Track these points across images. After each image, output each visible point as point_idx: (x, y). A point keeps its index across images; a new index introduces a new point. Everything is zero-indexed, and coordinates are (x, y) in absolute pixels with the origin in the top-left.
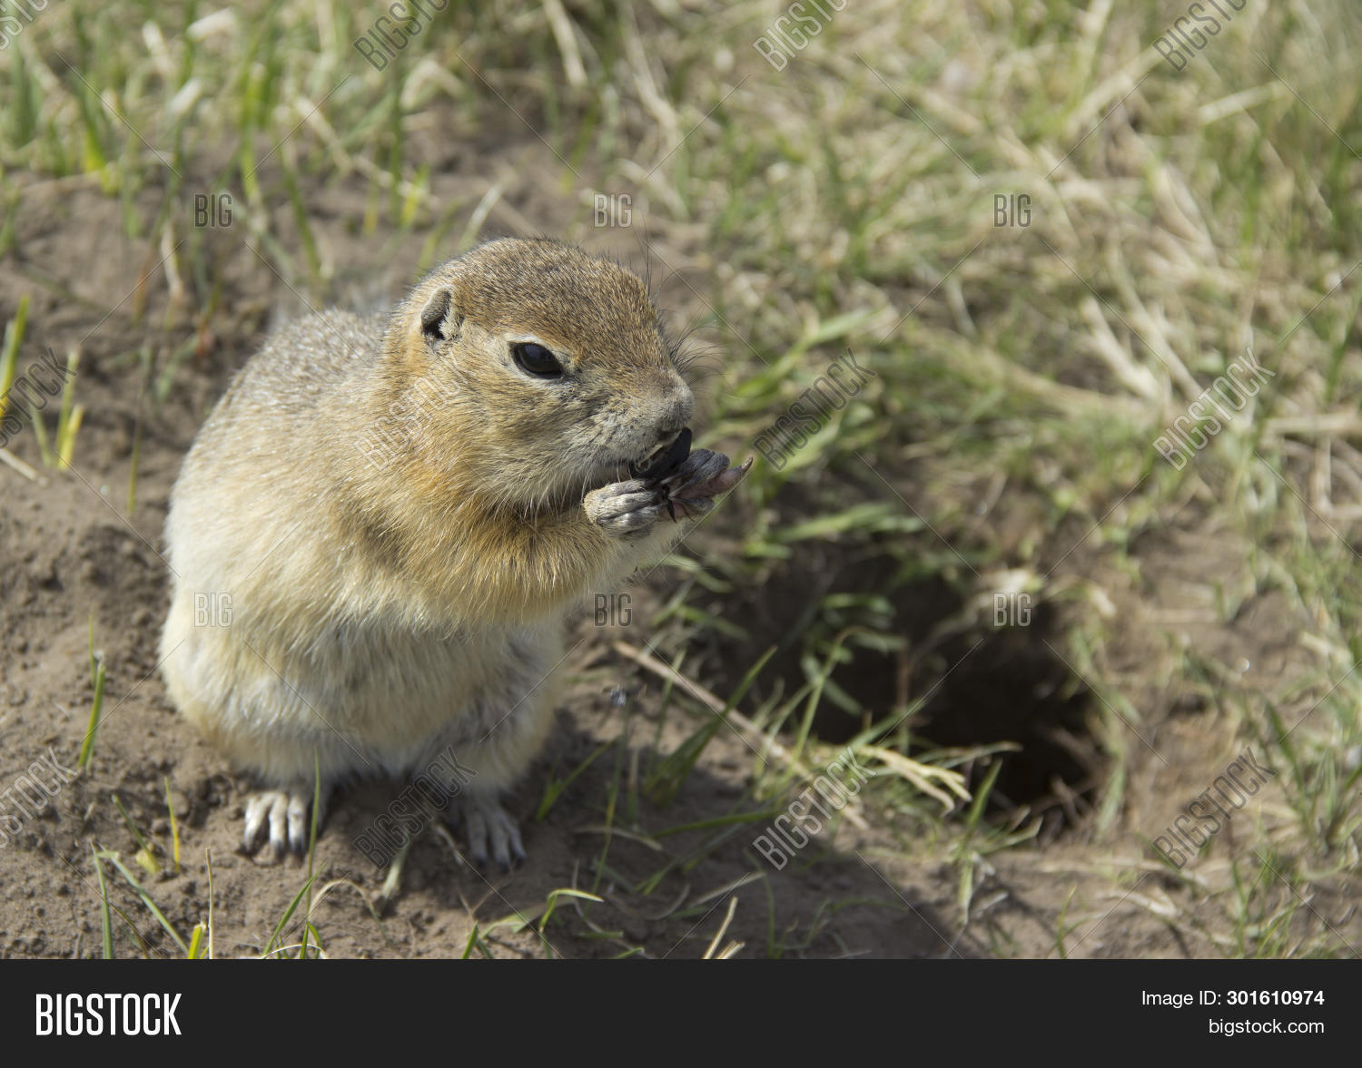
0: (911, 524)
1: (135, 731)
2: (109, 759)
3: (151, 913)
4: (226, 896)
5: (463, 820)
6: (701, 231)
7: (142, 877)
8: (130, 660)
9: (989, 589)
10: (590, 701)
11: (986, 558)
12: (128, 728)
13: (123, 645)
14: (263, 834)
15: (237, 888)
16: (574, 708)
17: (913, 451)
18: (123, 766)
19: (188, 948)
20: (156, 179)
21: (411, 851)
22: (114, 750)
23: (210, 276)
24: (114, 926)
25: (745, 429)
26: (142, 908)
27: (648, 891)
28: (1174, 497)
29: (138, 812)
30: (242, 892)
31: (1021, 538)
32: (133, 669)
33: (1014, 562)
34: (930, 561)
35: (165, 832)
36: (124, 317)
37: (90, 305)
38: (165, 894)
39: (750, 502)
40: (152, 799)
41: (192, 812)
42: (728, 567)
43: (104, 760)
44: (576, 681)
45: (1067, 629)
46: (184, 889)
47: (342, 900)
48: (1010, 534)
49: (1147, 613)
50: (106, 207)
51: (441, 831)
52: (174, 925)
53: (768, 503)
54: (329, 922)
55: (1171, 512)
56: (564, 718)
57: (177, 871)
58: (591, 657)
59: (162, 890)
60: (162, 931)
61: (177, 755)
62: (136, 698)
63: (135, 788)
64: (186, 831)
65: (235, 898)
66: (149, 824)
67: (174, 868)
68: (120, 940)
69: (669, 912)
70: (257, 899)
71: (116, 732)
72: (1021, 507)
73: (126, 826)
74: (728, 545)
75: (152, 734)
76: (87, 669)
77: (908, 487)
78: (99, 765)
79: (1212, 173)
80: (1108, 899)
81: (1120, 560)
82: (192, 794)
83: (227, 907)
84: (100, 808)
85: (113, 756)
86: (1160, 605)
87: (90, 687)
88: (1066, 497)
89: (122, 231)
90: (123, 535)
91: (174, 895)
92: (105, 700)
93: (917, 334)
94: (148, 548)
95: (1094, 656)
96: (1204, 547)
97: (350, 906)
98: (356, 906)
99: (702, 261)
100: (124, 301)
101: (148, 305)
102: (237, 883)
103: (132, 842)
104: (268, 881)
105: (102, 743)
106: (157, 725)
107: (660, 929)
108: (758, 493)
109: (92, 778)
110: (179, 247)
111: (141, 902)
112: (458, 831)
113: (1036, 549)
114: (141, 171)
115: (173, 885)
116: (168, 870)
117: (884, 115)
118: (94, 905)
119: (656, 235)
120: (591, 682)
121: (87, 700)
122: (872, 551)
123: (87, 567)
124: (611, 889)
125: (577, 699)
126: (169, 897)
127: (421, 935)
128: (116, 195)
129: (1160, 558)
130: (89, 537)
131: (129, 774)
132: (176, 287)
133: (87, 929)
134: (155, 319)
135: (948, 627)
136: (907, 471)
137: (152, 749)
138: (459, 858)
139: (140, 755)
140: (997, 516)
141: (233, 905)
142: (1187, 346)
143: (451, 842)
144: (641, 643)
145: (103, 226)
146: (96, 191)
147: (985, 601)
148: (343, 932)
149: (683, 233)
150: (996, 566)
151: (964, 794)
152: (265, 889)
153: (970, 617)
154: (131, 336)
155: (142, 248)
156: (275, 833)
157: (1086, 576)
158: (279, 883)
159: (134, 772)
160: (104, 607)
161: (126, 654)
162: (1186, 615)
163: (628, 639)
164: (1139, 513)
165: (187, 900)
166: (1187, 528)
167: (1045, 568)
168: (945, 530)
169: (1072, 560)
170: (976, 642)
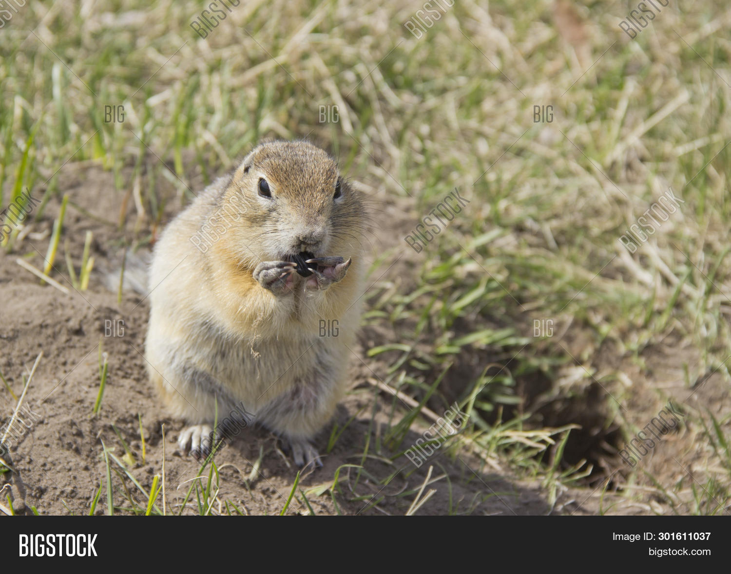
0: (524, 341)
1: (122, 399)
2: (109, 411)
3: (131, 481)
4: (169, 474)
5: (290, 448)
6: (413, 201)
7: (126, 466)
8: (119, 369)
9: (565, 376)
10: (356, 403)
11: (564, 361)
12: (119, 398)
13: (116, 363)
14: (188, 446)
15: (175, 470)
16: (347, 406)
17: (525, 307)
18: (116, 415)
19: (149, 495)
20: (130, 163)
21: (264, 459)
22: (110, 406)
23: (159, 208)
24: (113, 486)
25: (437, 288)
26: (127, 478)
27: (386, 484)
28: (663, 332)
29: (124, 437)
30: (177, 473)
31: (582, 351)
32: (120, 373)
33: (579, 362)
34: (534, 362)
35: (138, 447)
36: (113, 225)
37: (98, 219)
38: (138, 473)
39: (439, 327)
40: (131, 431)
41: (152, 438)
42: (428, 358)
43: (106, 411)
44: (349, 394)
45: (607, 397)
46: (147, 470)
47: (228, 479)
48: (576, 348)
49: (649, 385)
50: (105, 176)
51: (279, 452)
52: (144, 486)
53: (448, 328)
54: (222, 486)
55: (661, 338)
56: (341, 409)
57: (143, 463)
58: (356, 383)
59: (136, 472)
60: (136, 489)
61: (144, 411)
62: (122, 386)
63: (122, 426)
64: (148, 447)
65: (174, 476)
66: (129, 444)
67: (142, 462)
68: (115, 492)
69: (397, 493)
70: (185, 476)
71: (112, 399)
72: (582, 335)
73: (117, 443)
74: (428, 349)
75: (130, 401)
76: (98, 371)
77: (523, 326)
78: (104, 414)
79: (683, 179)
80: (628, 507)
81: (634, 359)
82: (152, 430)
83: (169, 480)
84: (104, 434)
85: (111, 410)
86: (655, 380)
87: (99, 379)
88: (606, 329)
89: (113, 186)
90: (115, 312)
91: (142, 474)
92: (107, 386)
93: (527, 252)
94: (128, 319)
95: (620, 408)
96: (680, 354)
97: (233, 482)
98: (235, 483)
99: (414, 215)
100: (114, 217)
101: (126, 221)
102: (174, 468)
103: (120, 451)
104: (191, 468)
105: (105, 403)
106: (133, 398)
107: (393, 501)
108: (443, 322)
109: (100, 419)
110: (142, 194)
111: (125, 476)
112: (288, 452)
113: (590, 357)
114: (124, 159)
115: (141, 470)
116: (139, 463)
117: (509, 155)
118: (102, 475)
119: (390, 203)
120: (356, 395)
121: (97, 385)
122: (504, 356)
123: (97, 324)
124: (367, 482)
125: (349, 402)
126: (140, 475)
127: (269, 499)
128: (110, 170)
129: (655, 359)
130: (99, 310)
131: (119, 419)
132: (141, 211)
133: (98, 486)
134: (130, 226)
135: (544, 398)
136: (522, 318)
137: (130, 408)
138: (288, 465)
139: (124, 410)
140: (569, 339)
141: (172, 479)
142: (670, 260)
143: (284, 457)
144: (382, 379)
145: (103, 184)
146: (100, 168)
147: (563, 382)
148: (229, 491)
149: (404, 202)
150: (569, 365)
151: (551, 441)
152: (189, 471)
153: (555, 392)
154: (118, 234)
155: (123, 194)
156: (194, 445)
157: (617, 369)
158: (196, 469)
159: (121, 418)
160: (106, 344)
161: (117, 366)
162: (670, 384)
163: (375, 377)
164: (645, 337)
165: (149, 476)
166: (671, 346)
167: (595, 365)
168: (541, 346)
169: (609, 363)
170: (559, 406)
